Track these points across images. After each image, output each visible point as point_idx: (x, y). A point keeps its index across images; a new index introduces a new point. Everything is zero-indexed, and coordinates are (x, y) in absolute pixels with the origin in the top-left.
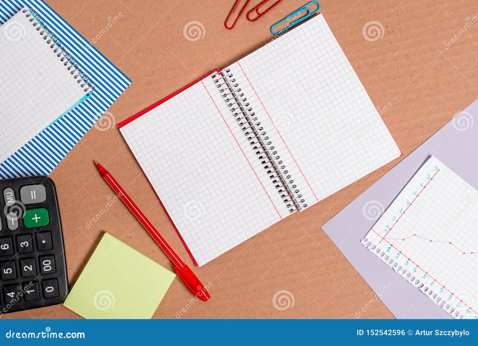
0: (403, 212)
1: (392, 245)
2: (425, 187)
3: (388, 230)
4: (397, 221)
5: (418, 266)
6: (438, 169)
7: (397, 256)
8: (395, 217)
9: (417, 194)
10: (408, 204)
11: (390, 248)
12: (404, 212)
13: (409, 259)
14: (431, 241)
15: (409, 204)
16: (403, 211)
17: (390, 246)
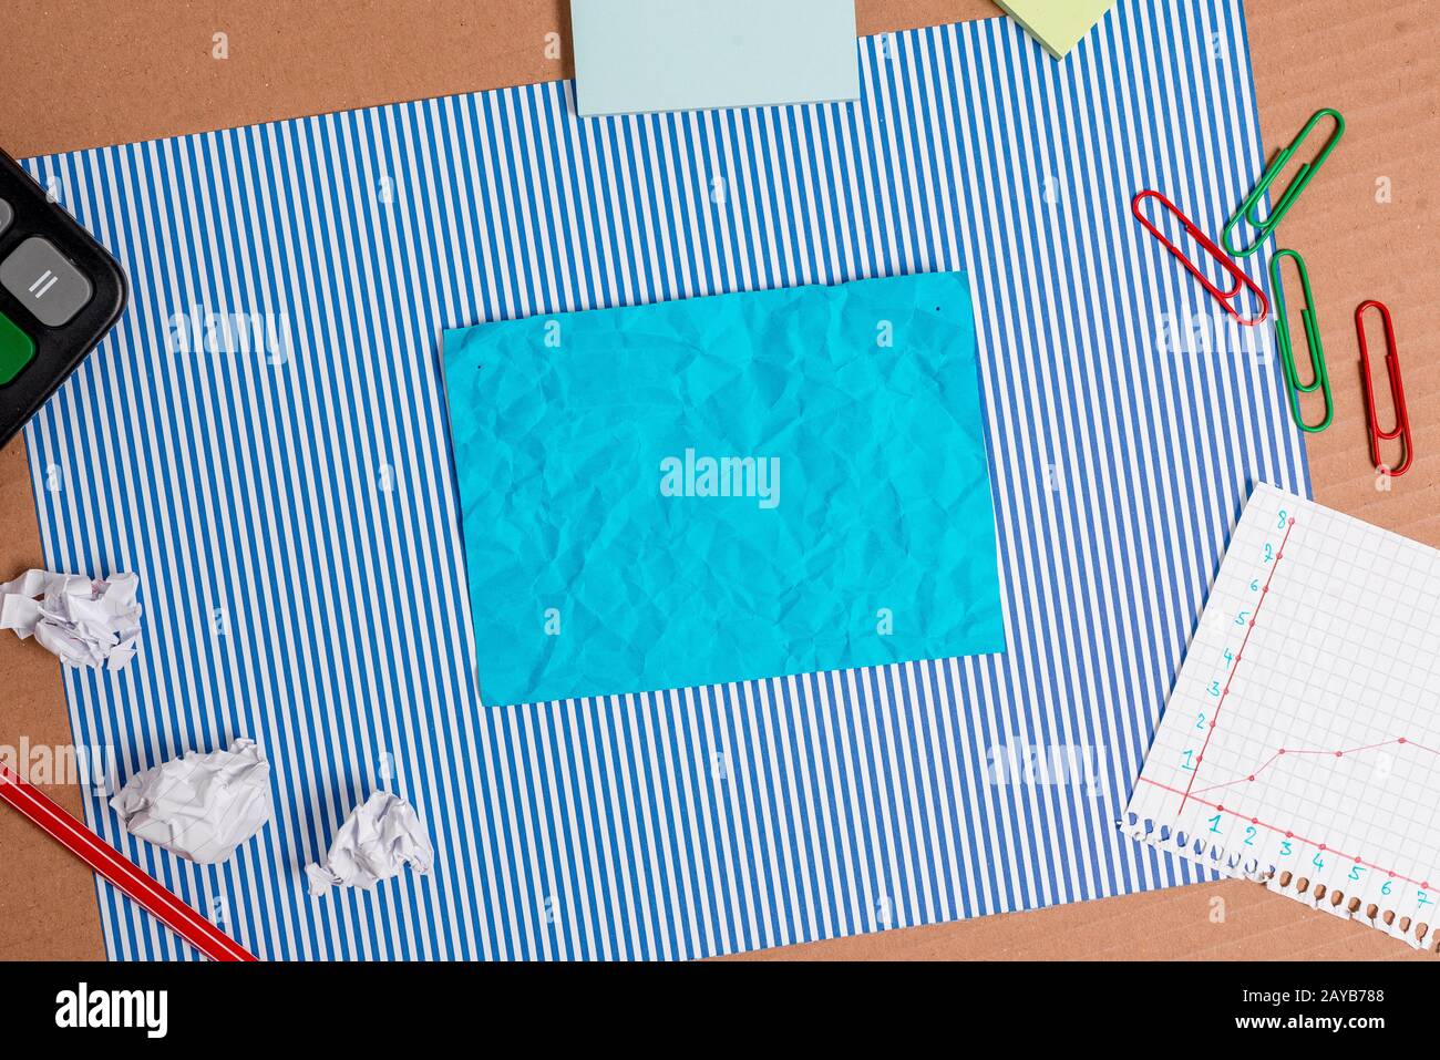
0: (1221, 694)
1: (1220, 808)
2: (1266, 590)
3: (1193, 763)
4: (1213, 725)
5: (1322, 847)
6: (1288, 518)
7: (1246, 835)
8: (1201, 715)
9: (1248, 618)
10: (1230, 658)
11: (1218, 817)
12: (1226, 691)
13: (1289, 835)
14: (1339, 754)
15: (1233, 661)
16: (1222, 687)
17: (1215, 812)
